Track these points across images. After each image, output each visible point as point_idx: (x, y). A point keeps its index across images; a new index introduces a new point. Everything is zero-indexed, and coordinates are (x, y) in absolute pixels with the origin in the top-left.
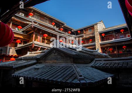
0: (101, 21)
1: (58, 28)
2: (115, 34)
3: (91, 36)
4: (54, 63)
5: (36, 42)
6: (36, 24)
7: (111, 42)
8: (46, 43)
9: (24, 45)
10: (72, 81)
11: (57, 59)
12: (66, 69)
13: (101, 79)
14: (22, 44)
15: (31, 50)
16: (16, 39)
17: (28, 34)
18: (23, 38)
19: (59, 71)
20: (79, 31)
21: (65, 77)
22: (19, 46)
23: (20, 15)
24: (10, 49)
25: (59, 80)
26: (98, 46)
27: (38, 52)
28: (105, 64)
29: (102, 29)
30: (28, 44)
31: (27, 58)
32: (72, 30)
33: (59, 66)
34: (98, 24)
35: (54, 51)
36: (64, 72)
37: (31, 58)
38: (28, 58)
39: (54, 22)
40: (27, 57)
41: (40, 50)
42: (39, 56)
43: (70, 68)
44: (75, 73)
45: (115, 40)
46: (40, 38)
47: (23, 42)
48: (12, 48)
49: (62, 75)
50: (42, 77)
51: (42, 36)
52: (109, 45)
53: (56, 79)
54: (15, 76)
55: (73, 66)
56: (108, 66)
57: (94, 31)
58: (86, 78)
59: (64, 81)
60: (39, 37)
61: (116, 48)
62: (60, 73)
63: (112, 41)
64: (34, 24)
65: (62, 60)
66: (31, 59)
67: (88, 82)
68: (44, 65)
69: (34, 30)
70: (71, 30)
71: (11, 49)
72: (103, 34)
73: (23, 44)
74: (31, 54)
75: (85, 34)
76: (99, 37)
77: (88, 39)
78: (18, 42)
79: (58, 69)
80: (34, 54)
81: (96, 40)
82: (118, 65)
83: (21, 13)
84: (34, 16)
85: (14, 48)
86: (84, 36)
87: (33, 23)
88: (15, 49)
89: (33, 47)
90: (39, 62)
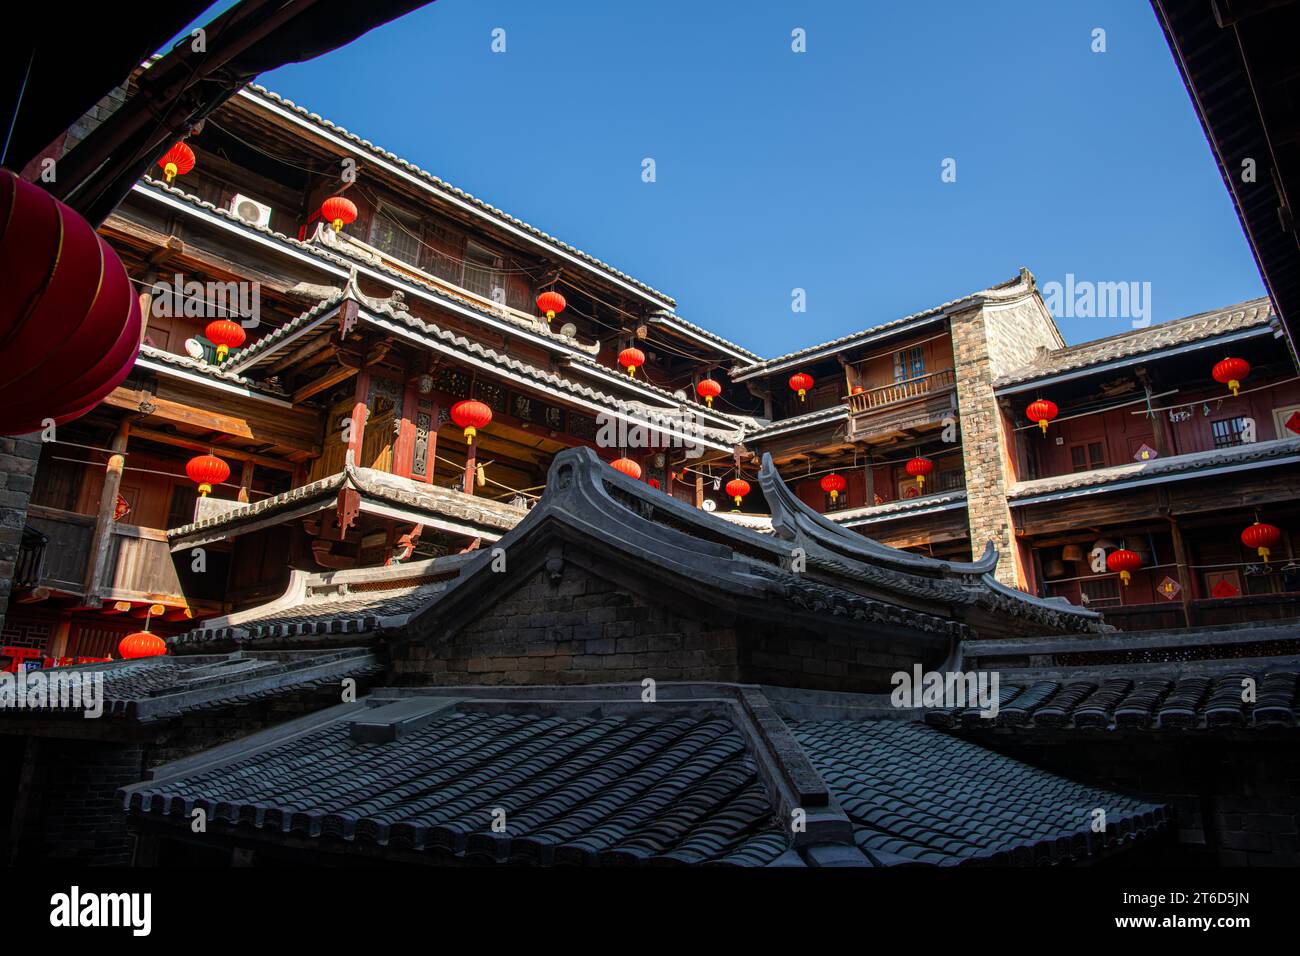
0: (1018, 281)
1: (595, 349)
2: (1156, 404)
3: (922, 421)
4: (544, 676)
5: (374, 477)
6: (384, 305)
7: (1121, 479)
8: (479, 491)
9: (257, 507)
10: (728, 850)
11: (573, 639)
12: (668, 732)
13: (1029, 843)
14: (243, 492)
15: (321, 550)
16: (189, 444)
17: (301, 396)
18: (250, 435)
19: (598, 752)
20: (798, 378)
21: (657, 816)
22: (210, 509)
23: (235, 213)
24: (118, 539)
25: (593, 844)
26: (989, 525)
27: (394, 569)
28: (1068, 696)
29: (1033, 353)
30: (299, 492)
31: (278, 630)
32: (736, 370)
33: (597, 713)
34: (986, 310)
35: (554, 560)
36: (647, 762)
37: (321, 628)
38: (292, 629)
39: (559, 288)
40: (285, 620)
41: (414, 558)
42: (405, 610)
43: (710, 732)
44: (754, 778)
45: (1161, 463)
46: (415, 437)
47: (248, 473)
48: (146, 532)
49: (624, 792)
50: (417, 815)
51: (437, 415)
52: (1103, 515)
53: (565, 829)
54: (157, 801)
55: (739, 710)
56: (1098, 710)
57: (950, 375)
58: (872, 826)
59: (641, 854)
60: (404, 426)
61: (1177, 542)
62: (600, 778)
63: (1133, 477)
64: (366, 300)
65: (627, 646)
66: (322, 645)
67: (888, 859)
68: (453, 700)
69: (360, 362)
70: (721, 364)
71: (135, 546)
72: (1040, 405)
73: (253, 499)
74: (327, 590)
75: (858, 401)
76: (1002, 439)
77: (890, 456)
78: (206, 475)
79: (583, 739)
80: (350, 596)
81: (971, 460)
82: (1202, 702)
83: (240, 199)
84: (367, 226)
85: (160, 534)
86: (853, 426)
87: (353, 292)
88: (172, 541)
89: (348, 520)
90: (399, 667)
